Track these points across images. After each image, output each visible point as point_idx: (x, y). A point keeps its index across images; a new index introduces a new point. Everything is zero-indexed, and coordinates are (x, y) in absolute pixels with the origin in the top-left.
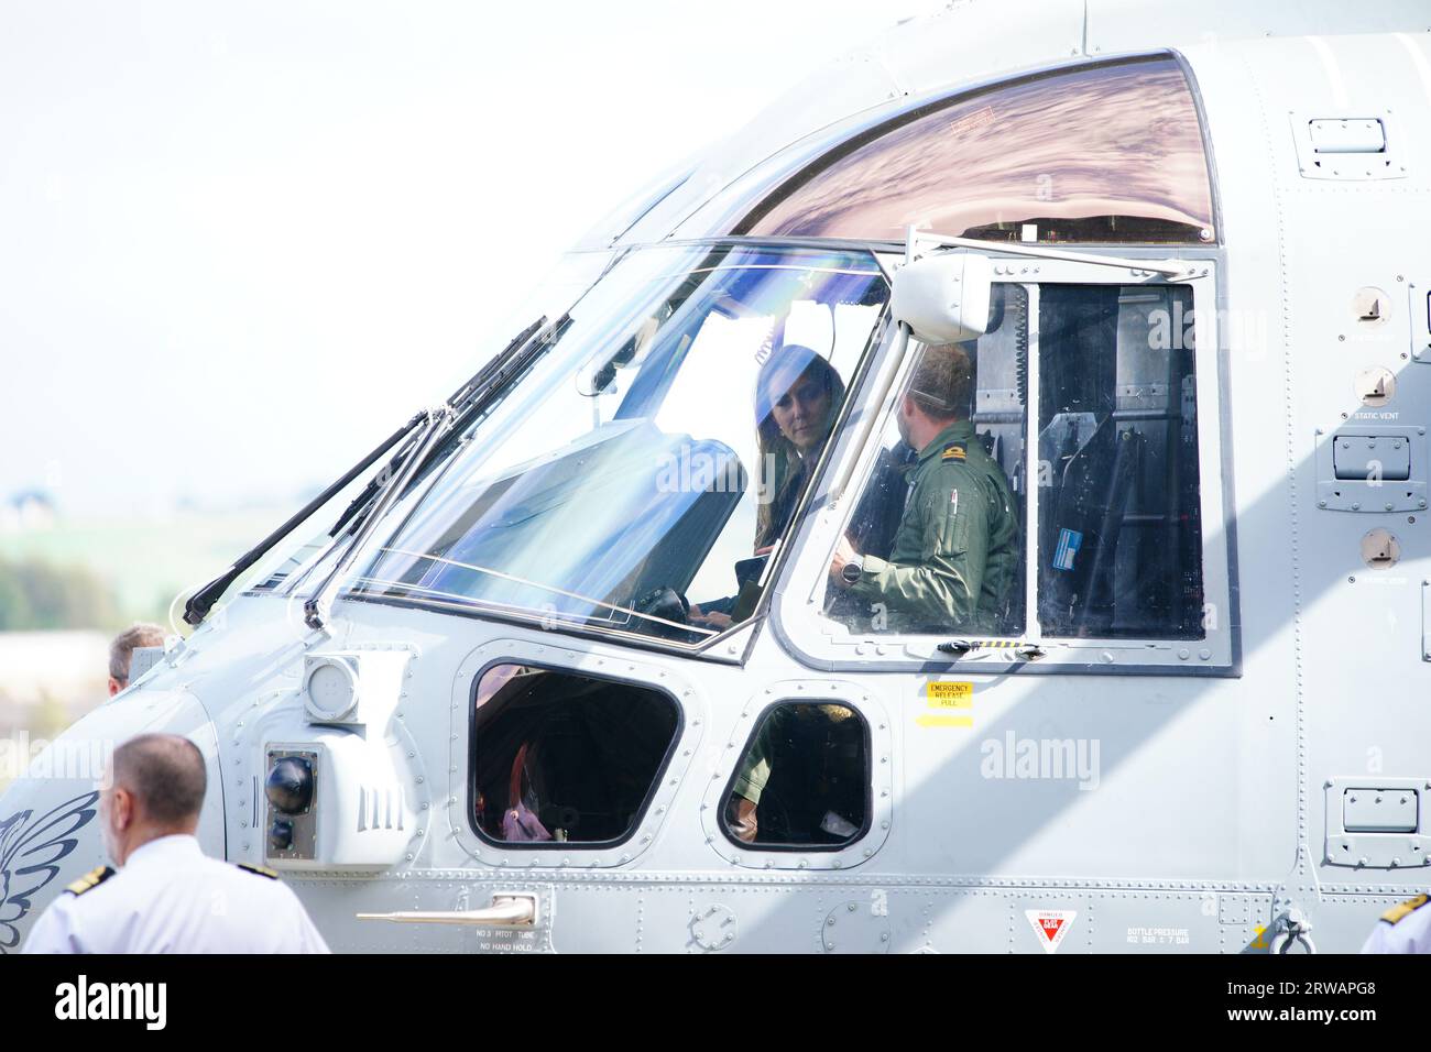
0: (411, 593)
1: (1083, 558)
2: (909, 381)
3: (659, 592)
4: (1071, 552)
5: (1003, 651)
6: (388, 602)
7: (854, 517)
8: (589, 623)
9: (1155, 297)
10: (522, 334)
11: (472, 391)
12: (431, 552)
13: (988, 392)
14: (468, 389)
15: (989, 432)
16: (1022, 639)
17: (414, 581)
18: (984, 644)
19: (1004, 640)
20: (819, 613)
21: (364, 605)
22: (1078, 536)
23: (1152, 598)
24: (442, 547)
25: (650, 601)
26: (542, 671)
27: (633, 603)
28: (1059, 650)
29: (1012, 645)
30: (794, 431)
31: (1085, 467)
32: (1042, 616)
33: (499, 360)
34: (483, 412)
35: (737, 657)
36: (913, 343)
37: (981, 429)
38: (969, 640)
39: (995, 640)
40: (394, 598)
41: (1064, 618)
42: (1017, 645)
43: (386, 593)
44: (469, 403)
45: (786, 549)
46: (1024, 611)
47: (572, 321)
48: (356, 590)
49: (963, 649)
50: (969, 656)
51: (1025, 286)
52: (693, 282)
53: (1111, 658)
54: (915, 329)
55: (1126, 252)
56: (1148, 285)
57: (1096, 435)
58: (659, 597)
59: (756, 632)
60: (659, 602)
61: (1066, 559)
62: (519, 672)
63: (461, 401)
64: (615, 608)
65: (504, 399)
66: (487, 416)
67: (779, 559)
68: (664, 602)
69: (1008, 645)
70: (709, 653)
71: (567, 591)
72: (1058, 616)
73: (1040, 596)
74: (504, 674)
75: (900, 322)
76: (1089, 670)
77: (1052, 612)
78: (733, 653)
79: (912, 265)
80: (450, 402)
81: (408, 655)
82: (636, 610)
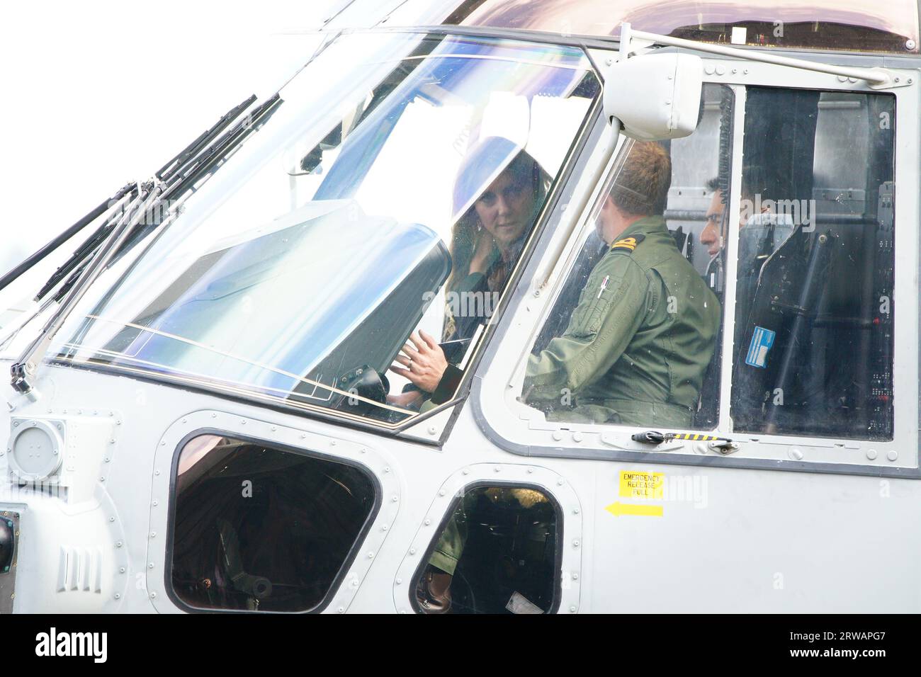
0: (115, 360)
1: (775, 356)
2: (615, 175)
3: (360, 371)
4: (764, 350)
5: (695, 443)
6: (94, 369)
7: (556, 306)
8: (291, 398)
9: (857, 103)
10: (231, 112)
11: (180, 165)
12: (136, 321)
13: (681, 188)
14: (175, 163)
15: (680, 229)
16: (715, 433)
17: (120, 350)
18: (678, 436)
19: (697, 433)
20: (517, 399)
21: (70, 370)
22: (771, 334)
23: (843, 398)
24: (147, 318)
25: (352, 380)
26: (243, 443)
27: (335, 380)
28: (749, 446)
29: (705, 438)
30: (497, 226)
31: (783, 268)
32: (735, 411)
33: (207, 136)
34: (190, 186)
35: (436, 438)
36: (622, 137)
37: (672, 225)
38: (664, 432)
39: (688, 433)
40: (100, 365)
41: (757, 414)
42: (710, 438)
43: (91, 359)
44: (178, 176)
45: (487, 334)
46: (716, 405)
47: (282, 101)
48: (61, 355)
49: (657, 440)
50: (664, 447)
51: (732, 87)
52: (405, 69)
53: (800, 455)
54: (625, 125)
55: (833, 59)
56: (853, 92)
57: (793, 237)
58: (361, 376)
59: (455, 415)
60: (361, 381)
61: (758, 356)
62: (220, 443)
63: (169, 176)
64: (317, 384)
65: (212, 174)
66: (194, 190)
67: (480, 343)
68: (365, 380)
69: (701, 438)
70: (409, 432)
71: (283, 369)
72: (750, 411)
73: (734, 391)
74: (204, 444)
75: (611, 118)
76: (779, 466)
77: (745, 408)
78: (433, 434)
79: (625, 61)
80: (158, 175)
81: (112, 421)
82: (338, 387)
